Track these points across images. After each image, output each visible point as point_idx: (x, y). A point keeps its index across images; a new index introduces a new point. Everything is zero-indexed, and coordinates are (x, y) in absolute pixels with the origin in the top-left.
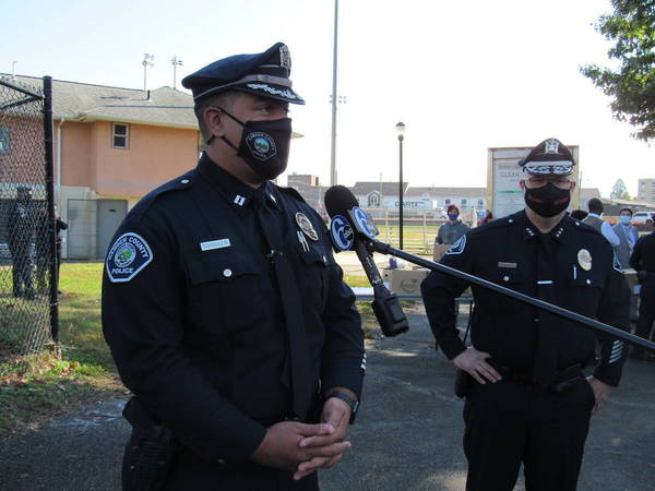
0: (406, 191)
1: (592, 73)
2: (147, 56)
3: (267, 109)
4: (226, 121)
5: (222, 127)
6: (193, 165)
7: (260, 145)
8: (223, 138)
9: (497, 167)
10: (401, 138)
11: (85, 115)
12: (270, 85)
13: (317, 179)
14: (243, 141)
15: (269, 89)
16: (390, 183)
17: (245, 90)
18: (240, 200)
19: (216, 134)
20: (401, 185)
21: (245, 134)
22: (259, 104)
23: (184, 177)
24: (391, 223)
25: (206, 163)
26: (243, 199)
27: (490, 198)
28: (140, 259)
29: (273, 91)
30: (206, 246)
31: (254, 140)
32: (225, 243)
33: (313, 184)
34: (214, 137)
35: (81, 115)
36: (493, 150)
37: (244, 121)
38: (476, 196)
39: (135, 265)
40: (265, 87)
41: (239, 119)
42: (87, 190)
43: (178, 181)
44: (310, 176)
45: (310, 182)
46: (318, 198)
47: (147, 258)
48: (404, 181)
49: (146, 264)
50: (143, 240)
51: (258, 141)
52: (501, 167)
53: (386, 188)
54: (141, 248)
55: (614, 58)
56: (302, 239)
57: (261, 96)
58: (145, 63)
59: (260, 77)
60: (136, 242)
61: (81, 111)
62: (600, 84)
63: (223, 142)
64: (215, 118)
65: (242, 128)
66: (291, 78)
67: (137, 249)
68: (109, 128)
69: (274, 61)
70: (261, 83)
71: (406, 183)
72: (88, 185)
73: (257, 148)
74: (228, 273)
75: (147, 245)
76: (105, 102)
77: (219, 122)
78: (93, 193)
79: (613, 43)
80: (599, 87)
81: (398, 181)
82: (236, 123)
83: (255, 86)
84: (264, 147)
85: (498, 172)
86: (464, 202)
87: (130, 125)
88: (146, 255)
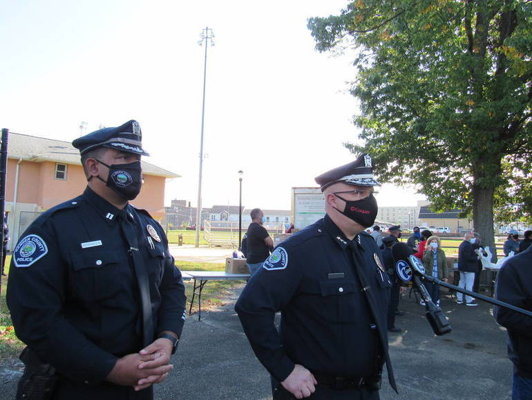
0: (243, 211)
1: (349, 146)
2: (83, 122)
3: (125, 158)
4: (100, 167)
5: (97, 170)
6: (81, 193)
7: (120, 178)
8: (98, 177)
9: (297, 199)
10: (241, 180)
11: (37, 157)
12: (126, 144)
13: (190, 203)
14: (109, 178)
15: (125, 146)
16: (234, 207)
17: (110, 147)
18: (110, 216)
19: (94, 175)
20: (241, 208)
21: (110, 173)
22: (121, 155)
23: (74, 200)
24: (234, 230)
25: (89, 191)
26: (112, 216)
27: (293, 216)
28: (38, 252)
29: (127, 147)
30: (85, 245)
31: (116, 176)
32: (99, 243)
33: (187, 206)
34: (92, 176)
35: (34, 157)
36: (295, 188)
37: (110, 165)
38: (284, 215)
39: (34, 256)
40: (123, 145)
41: (107, 164)
42: (35, 205)
43: (70, 202)
44: (185, 201)
45: (185, 205)
46: (190, 215)
47: (43, 252)
48: (242, 205)
49: (42, 255)
50: (42, 240)
51: (119, 176)
52: (299, 199)
53: (231, 210)
54: (40, 245)
55: (361, 139)
56: (150, 241)
57: (120, 151)
58: (81, 127)
59: (119, 139)
60: (37, 241)
61: (34, 154)
62: (353, 152)
63: (98, 179)
64: (92, 166)
65: (108, 169)
66: (142, 142)
67: (37, 246)
68: (54, 165)
69: (129, 130)
70: (120, 143)
71: (244, 207)
72: (36, 203)
73: (119, 180)
74: (99, 262)
75: (44, 244)
76: (52, 150)
77: (95, 168)
78: (40, 208)
79: (360, 131)
80: (353, 154)
81: (239, 205)
82: (105, 167)
83: (116, 145)
84: (123, 179)
85: (297, 201)
86: (277, 218)
87: (68, 164)
88: (43, 250)
